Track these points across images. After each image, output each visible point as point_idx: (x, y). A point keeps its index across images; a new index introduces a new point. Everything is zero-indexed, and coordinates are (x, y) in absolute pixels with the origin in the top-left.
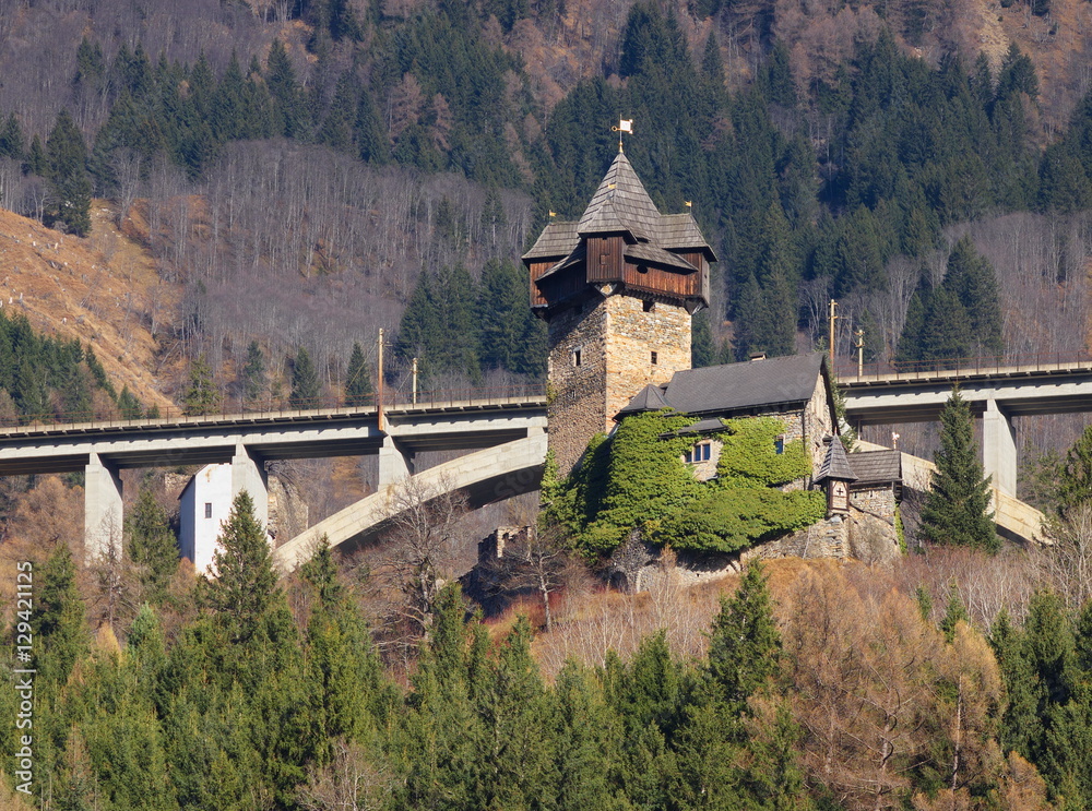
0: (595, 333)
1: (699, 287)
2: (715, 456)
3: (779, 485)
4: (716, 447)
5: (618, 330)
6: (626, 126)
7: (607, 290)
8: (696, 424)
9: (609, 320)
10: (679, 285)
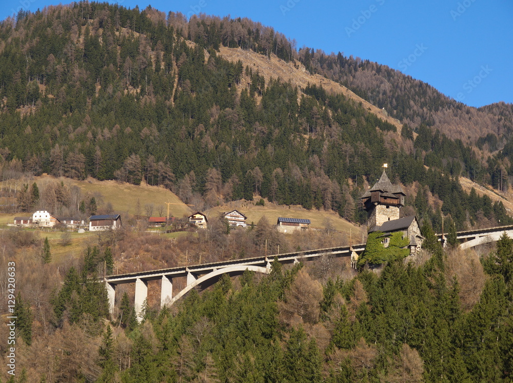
0: (375, 214)
1: (400, 202)
2: (388, 242)
3: (402, 248)
4: (388, 239)
5: (379, 213)
6: (386, 165)
7: (376, 204)
8: (385, 234)
9: (377, 211)
10: (395, 202)
